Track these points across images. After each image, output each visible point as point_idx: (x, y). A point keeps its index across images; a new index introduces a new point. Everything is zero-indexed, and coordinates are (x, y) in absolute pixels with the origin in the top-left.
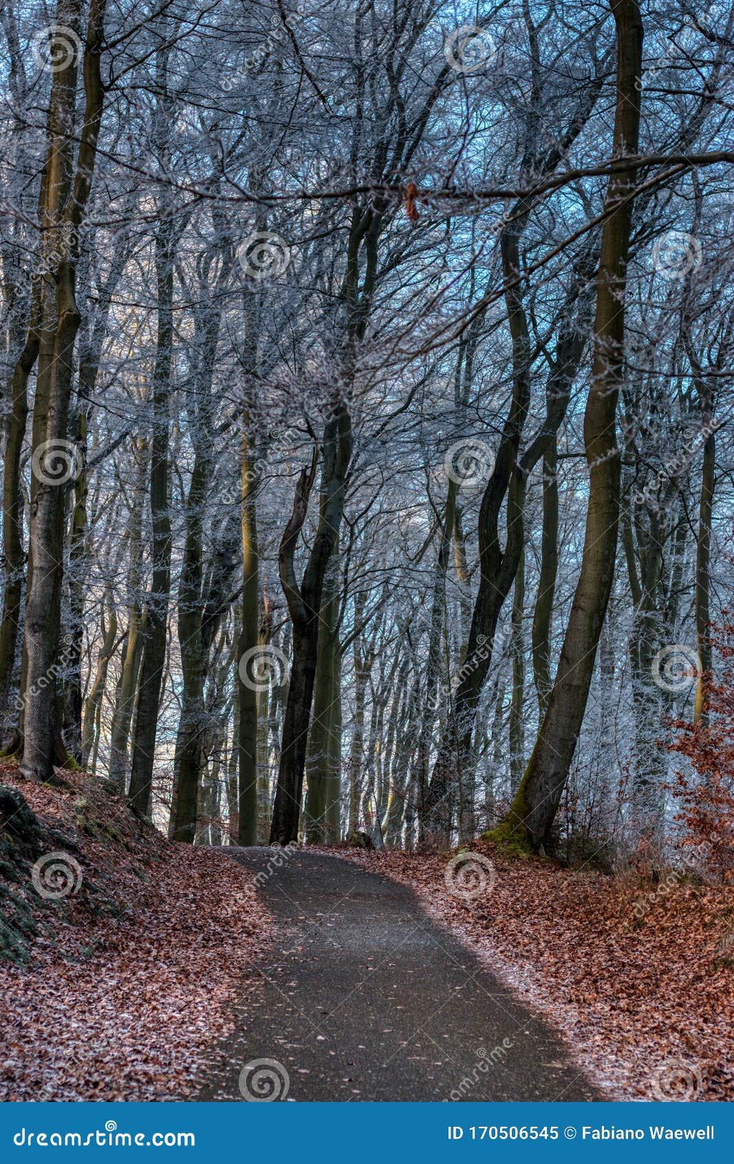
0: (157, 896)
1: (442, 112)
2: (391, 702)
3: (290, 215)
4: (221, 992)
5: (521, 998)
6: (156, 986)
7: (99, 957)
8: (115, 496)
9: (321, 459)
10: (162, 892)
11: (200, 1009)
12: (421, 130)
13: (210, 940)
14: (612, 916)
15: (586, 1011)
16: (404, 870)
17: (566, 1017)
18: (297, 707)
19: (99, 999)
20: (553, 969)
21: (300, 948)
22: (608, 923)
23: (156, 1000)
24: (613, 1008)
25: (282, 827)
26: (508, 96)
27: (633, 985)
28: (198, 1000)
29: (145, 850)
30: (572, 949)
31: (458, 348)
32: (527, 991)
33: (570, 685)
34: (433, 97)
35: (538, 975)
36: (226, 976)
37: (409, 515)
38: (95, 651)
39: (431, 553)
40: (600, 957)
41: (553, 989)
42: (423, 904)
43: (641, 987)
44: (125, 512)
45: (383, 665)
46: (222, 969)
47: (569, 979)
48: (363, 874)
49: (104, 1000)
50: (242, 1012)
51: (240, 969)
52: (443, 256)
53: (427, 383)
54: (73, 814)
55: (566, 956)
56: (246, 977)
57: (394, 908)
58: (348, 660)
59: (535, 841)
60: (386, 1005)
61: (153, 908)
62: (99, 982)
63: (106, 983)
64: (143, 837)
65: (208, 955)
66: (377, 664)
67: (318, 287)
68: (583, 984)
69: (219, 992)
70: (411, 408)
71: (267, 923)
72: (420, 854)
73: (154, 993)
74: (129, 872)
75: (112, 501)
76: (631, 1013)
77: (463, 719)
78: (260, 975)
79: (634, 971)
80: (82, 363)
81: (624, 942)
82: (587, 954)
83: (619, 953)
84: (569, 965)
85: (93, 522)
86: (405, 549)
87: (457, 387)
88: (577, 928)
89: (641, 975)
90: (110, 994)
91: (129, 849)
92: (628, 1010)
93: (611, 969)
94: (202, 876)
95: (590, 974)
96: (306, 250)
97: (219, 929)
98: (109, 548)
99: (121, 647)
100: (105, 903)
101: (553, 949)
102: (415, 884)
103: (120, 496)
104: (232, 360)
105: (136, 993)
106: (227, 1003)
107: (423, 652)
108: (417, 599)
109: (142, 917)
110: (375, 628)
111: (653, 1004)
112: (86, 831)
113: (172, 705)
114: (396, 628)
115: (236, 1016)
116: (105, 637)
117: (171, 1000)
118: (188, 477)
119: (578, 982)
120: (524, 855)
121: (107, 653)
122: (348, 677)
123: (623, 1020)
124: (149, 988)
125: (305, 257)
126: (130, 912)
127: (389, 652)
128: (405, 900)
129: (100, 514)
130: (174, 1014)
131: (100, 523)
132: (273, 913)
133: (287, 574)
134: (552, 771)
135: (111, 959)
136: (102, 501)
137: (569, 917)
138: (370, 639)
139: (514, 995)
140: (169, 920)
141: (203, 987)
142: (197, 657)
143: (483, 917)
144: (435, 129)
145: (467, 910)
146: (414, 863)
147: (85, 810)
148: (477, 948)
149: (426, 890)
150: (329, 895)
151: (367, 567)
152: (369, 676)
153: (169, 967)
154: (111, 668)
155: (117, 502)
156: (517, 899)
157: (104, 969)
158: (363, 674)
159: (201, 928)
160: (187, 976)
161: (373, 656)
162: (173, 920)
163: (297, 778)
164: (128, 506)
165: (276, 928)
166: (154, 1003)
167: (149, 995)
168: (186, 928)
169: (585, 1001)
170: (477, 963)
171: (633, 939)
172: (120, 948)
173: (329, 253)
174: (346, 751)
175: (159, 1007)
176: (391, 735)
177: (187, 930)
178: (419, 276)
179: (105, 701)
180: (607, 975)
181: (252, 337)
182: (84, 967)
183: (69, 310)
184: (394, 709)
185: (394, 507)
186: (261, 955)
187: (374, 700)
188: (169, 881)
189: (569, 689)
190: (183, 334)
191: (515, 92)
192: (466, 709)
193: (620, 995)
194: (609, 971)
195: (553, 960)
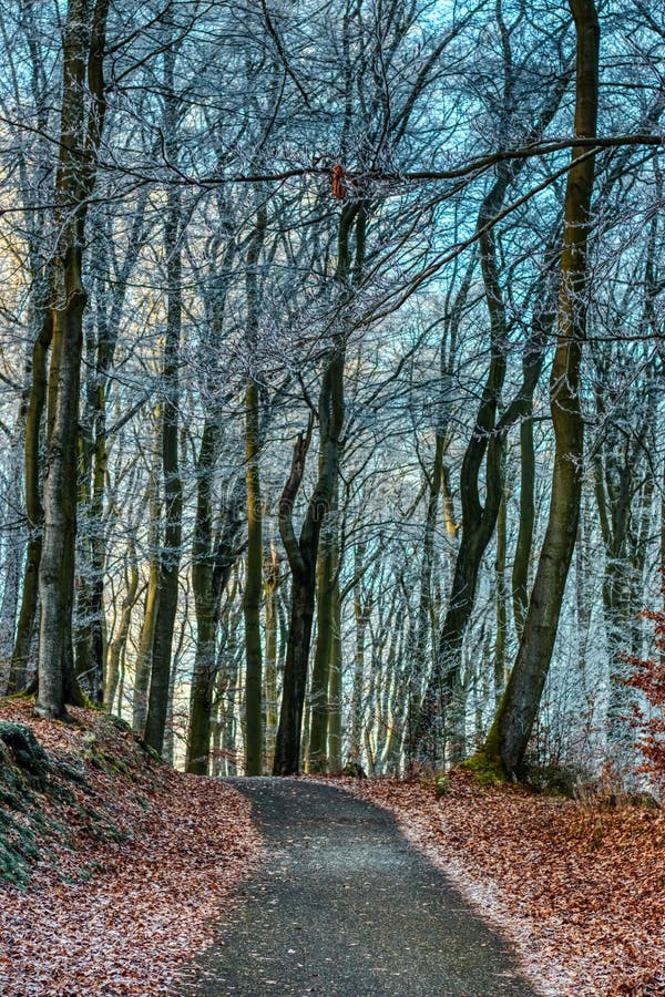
0: (158, 822)
1: (425, 108)
2: (389, 644)
3: (288, 203)
4: (206, 910)
5: (482, 913)
6: (146, 905)
7: (96, 879)
8: (135, 460)
9: (316, 424)
10: (164, 819)
11: (184, 925)
12: (405, 123)
13: (203, 862)
14: (573, 837)
15: (540, 925)
16: (388, 797)
17: (520, 929)
18: (296, 649)
19: (91, 917)
20: (515, 886)
21: (285, 869)
22: (569, 843)
23: (143, 918)
24: (565, 922)
25: (284, 759)
26: (484, 93)
27: (586, 900)
28: (183, 917)
29: (150, 781)
30: (535, 867)
31: (443, 322)
32: (488, 906)
33: (540, 627)
34: (415, 95)
35: (500, 892)
36: (213, 896)
37: (403, 474)
38: (119, 600)
39: (422, 507)
40: (560, 875)
41: (513, 904)
42: (403, 828)
43: (593, 902)
44: (146, 475)
45: (381, 610)
46: (210, 889)
47: (528, 895)
48: (351, 800)
49: (95, 918)
50: (222, 928)
51: (227, 888)
52: (429, 239)
53: (416, 353)
54: (81, 748)
55: (528, 874)
56: (231, 896)
57: (376, 831)
58: (349, 607)
59: (509, 769)
60: (357, 920)
61: (154, 833)
62: (93, 902)
63: (99, 902)
64: (149, 769)
65: (199, 877)
66: (376, 610)
67: (315, 268)
68: (541, 900)
69: (203, 911)
70: (401, 376)
71: (257, 846)
72: (406, 782)
73: (142, 912)
74: (133, 801)
75: (134, 464)
76: (581, 925)
77: (446, 659)
78: (244, 894)
79: (589, 887)
80: (100, 339)
81: (582, 860)
82: (547, 872)
83: (577, 871)
84: (529, 882)
85: (117, 484)
86: (399, 505)
87: (443, 357)
88: (541, 848)
89: (596, 891)
90: (102, 912)
91: (135, 780)
92: (579, 923)
93: (569, 886)
94: (203, 804)
95: (548, 890)
96: (304, 234)
97: (213, 852)
98: (131, 508)
99: (143, 596)
100: (107, 829)
101: (516, 868)
102: (397, 809)
103: (141, 460)
104: (237, 336)
105: (126, 911)
106: (209, 919)
107: (416, 598)
108: (410, 551)
109: (142, 842)
110: (374, 577)
111: (603, 918)
112: (94, 765)
113: (191, 649)
114: (393, 577)
115: (216, 932)
116: (128, 587)
117: (157, 918)
118: (198, 442)
119: (536, 898)
120: (499, 782)
121: (130, 602)
122: (350, 622)
123: (574, 933)
124: (139, 907)
125: (303, 241)
126: (131, 837)
127: (387, 599)
128: (386, 824)
129: (123, 476)
130: (159, 931)
131: (123, 483)
132: (265, 837)
133: (286, 528)
134: (524, 705)
135: (108, 881)
136: (124, 464)
137: (535, 838)
138: (369, 587)
139: (476, 911)
140: (167, 844)
141: (189, 905)
142: (208, 605)
143: (455, 839)
144: (421, 123)
145: (442, 833)
146: (398, 790)
147: (93, 745)
148: (448, 869)
149: (406, 814)
150: (317, 820)
151: (366, 522)
152: (369, 620)
153: (161, 887)
154: (134, 617)
155: (138, 465)
156: (489, 823)
157: (99, 890)
158: (363, 618)
159: (196, 851)
160: (175, 896)
161: (372, 602)
162: (171, 844)
163: (297, 714)
164: (147, 468)
165: (265, 851)
166: (141, 921)
167: (137, 913)
168: (183, 851)
169: (540, 915)
170: (445, 881)
171: (591, 858)
172: (118, 870)
173: (324, 236)
174: (348, 688)
175: (145, 924)
176: (389, 675)
177: (183, 852)
178: (407, 257)
179: (129, 645)
180: (564, 891)
181: (254, 314)
182: (82, 888)
183: (77, 291)
184: (392, 651)
185: (389, 467)
186: (248, 876)
187: (373, 643)
188: (171, 809)
189: (539, 631)
190: (193, 312)
191: (491, 89)
192: (449, 649)
193: (573, 910)
194: (566, 888)
195: (515, 878)
